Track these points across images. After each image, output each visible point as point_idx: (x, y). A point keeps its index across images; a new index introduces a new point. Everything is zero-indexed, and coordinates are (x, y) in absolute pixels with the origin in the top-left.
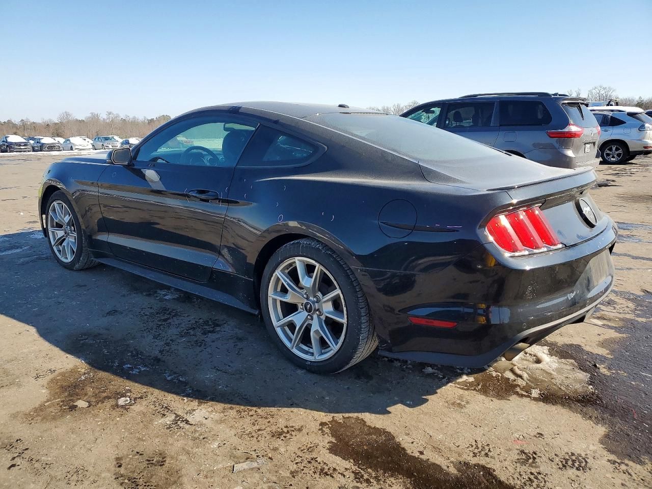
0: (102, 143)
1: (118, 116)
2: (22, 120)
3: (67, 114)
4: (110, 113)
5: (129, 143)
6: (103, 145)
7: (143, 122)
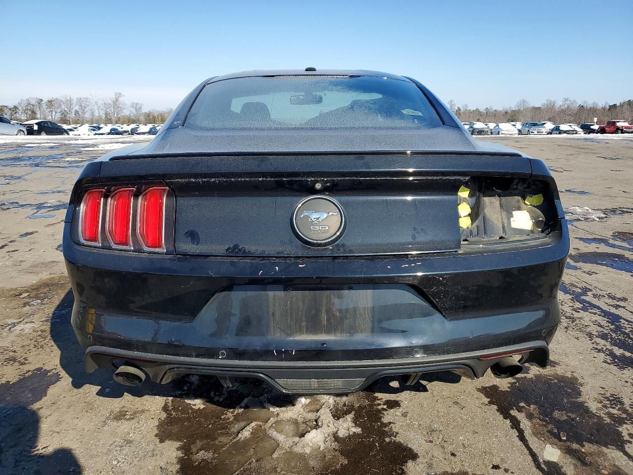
0: (528, 129)
1: (575, 101)
2: (487, 108)
3: (524, 101)
4: (566, 100)
5: (559, 130)
6: (529, 131)
7: (604, 109)
